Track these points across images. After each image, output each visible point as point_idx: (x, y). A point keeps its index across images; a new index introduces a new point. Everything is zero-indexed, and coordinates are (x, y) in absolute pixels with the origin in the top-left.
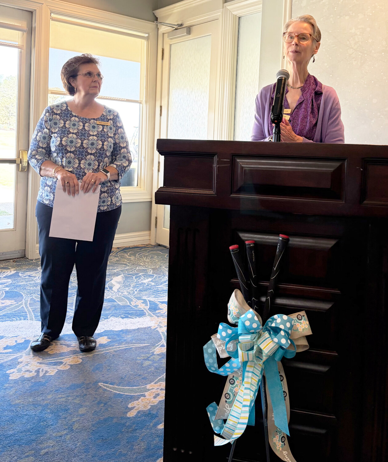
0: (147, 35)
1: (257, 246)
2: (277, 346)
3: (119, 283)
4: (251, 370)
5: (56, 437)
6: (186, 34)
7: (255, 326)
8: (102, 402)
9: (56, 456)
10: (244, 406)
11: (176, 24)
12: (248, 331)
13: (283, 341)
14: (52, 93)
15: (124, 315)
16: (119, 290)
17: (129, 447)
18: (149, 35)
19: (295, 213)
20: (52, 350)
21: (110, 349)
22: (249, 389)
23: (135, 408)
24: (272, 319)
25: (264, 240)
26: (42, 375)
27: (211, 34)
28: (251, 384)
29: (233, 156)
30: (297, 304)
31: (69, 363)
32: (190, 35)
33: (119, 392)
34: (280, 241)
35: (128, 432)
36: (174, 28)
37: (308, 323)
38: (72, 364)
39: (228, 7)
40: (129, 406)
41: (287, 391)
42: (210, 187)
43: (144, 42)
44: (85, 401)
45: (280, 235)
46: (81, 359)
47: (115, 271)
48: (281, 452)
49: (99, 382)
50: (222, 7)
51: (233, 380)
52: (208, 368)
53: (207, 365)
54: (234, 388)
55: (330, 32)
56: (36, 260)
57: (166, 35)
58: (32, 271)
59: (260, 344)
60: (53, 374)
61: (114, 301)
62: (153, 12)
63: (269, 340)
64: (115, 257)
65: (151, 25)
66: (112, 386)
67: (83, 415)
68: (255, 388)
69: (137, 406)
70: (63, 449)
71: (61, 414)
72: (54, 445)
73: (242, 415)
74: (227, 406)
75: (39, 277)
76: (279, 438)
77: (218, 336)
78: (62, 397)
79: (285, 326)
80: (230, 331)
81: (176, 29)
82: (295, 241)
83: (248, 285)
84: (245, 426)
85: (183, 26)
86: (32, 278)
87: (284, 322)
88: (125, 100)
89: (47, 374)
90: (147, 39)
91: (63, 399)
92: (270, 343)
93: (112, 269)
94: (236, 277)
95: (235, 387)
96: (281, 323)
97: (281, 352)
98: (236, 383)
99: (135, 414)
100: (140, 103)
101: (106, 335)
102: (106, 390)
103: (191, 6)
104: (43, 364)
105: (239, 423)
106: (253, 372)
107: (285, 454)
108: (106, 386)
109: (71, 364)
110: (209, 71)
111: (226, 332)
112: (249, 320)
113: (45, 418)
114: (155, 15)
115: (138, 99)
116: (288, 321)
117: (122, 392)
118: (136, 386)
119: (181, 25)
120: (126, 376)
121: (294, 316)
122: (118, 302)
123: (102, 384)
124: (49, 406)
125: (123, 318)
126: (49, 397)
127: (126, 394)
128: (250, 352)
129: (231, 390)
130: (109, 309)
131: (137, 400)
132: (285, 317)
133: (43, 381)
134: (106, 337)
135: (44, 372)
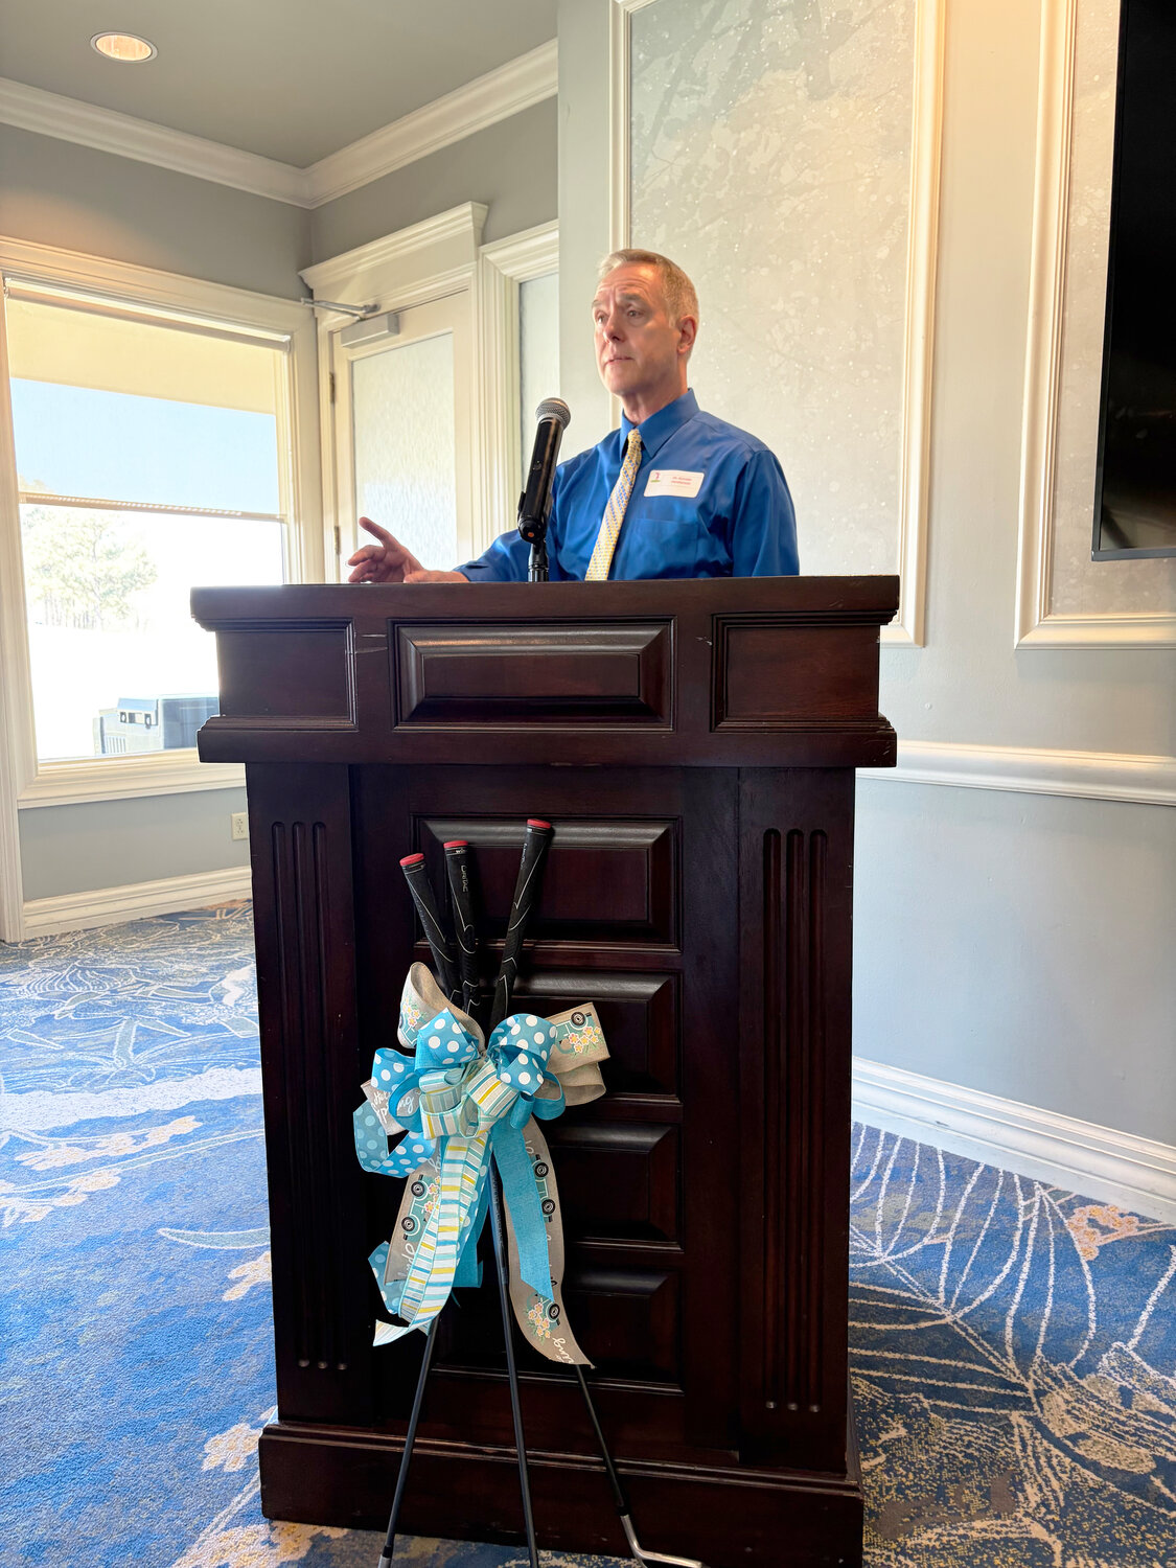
0: (288, 338)
1: (473, 854)
2: (512, 1094)
3: (241, 985)
4: (462, 1156)
5: (31, 1367)
6: (387, 331)
7: (453, 1047)
8: (160, 1274)
9: (26, 1413)
10: (445, 1243)
11: (361, 304)
12: (438, 1063)
13: (525, 1079)
14: (31, 500)
15: (246, 1061)
16: (240, 1002)
17: (217, 1372)
18: (292, 337)
19: (557, 764)
20: (44, 1160)
21: (198, 1146)
22: (457, 1202)
23: (247, 1279)
24: (503, 1027)
25: (491, 838)
26: (11, 1222)
27: (450, 329)
28: (462, 1190)
29: (394, 623)
30: (579, 988)
31: (84, 1189)
32: (400, 336)
33: (209, 1246)
34: (528, 836)
35: (219, 1337)
36: (357, 318)
37: (599, 1030)
38: (94, 1190)
39: (491, 257)
40: (229, 1277)
41: (556, 1198)
42: (342, 711)
43: (282, 357)
44: (116, 1276)
45: (530, 822)
46: (119, 1175)
47: (235, 956)
48: (550, 1340)
49: (160, 1226)
50: (473, 258)
51: (422, 1184)
52: (361, 1163)
53: (361, 1155)
54: (422, 1203)
55: (726, 310)
56: (26, 942)
57: (337, 337)
58: (12, 972)
59: (472, 1093)
60: (38, 1218)
61: (225, 1029)
62: (300, 273)
63: (493, 1080)
64: (240, 922)
65: (297, 310)
66: (193, 1233)
67: (109, 1308)
68: (471, 1197)
69: (252, 1275)
70: (47, 1393)
71: (49, 1311)
72: (25, 1386)
73: (438, 1264)
74: (409, 1247)
75: (29, 985)
76: (544, 1310)
77: (374, 1081)
78: (56, 1272)
79: (531, 1041)
80: (399, 1068)
81: (362, 320)
82: (570, 834)
83: (452, 951)
84: (447, 1290)
85: (379, 309)
86: (9, 989)
87: (528, 1033)
88: (239, 514)
89: (24, 1221)
90: (288, 347)
91: (61, 1277)
92: (495, 1085)
93: (226, 954)
94: (422, 936)
95: (426, 1201)
96: (520, 1036)
97: (523, 1104)
98: (428, 1192)
99: (244, 1293)
100: (282, 521)
101: (191, 1114)
102: (176, 1244)
103: (398, 253)
104: (16, 1196)
105: (428, 1284)
106: (466, 1163)
107: (559, 1346)
108: (178, 1235)
109: (89, 1190)
110: (451, 429)
111: (391, 1069)
112: (441, 1034)
113: (8, 1325)
114: (306, 281)
115: (275, 511)
116: (538, 1029)
117: (217, 1244)
118: (254, 1227)
119: (375, 308)
120: (230, 1206)
121: (564, 1018)
122: (233, 1031)
123: (168, 1229)
124: (21, 1296)
125: (241, 1068)
126: (22, 1274)
127: (226, 1248)
128: (448, 1115)
129: (417, 1210)
130: (209, 1050)
131: (254, 1259)
132: (532, 1020)
133: (10, 1237)
134: (193, 1117)
135: (16, 1215)
